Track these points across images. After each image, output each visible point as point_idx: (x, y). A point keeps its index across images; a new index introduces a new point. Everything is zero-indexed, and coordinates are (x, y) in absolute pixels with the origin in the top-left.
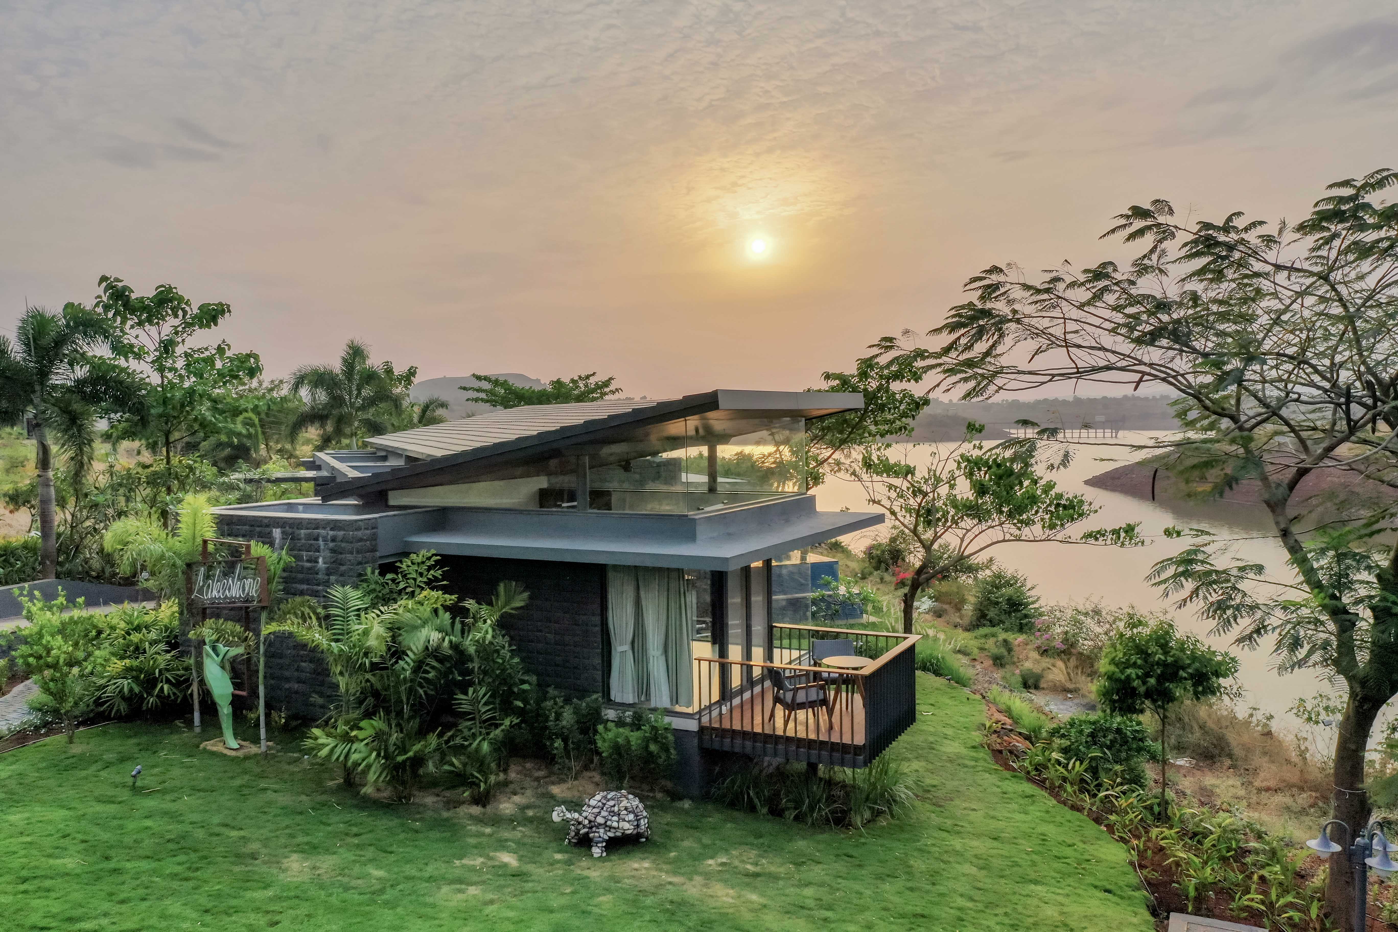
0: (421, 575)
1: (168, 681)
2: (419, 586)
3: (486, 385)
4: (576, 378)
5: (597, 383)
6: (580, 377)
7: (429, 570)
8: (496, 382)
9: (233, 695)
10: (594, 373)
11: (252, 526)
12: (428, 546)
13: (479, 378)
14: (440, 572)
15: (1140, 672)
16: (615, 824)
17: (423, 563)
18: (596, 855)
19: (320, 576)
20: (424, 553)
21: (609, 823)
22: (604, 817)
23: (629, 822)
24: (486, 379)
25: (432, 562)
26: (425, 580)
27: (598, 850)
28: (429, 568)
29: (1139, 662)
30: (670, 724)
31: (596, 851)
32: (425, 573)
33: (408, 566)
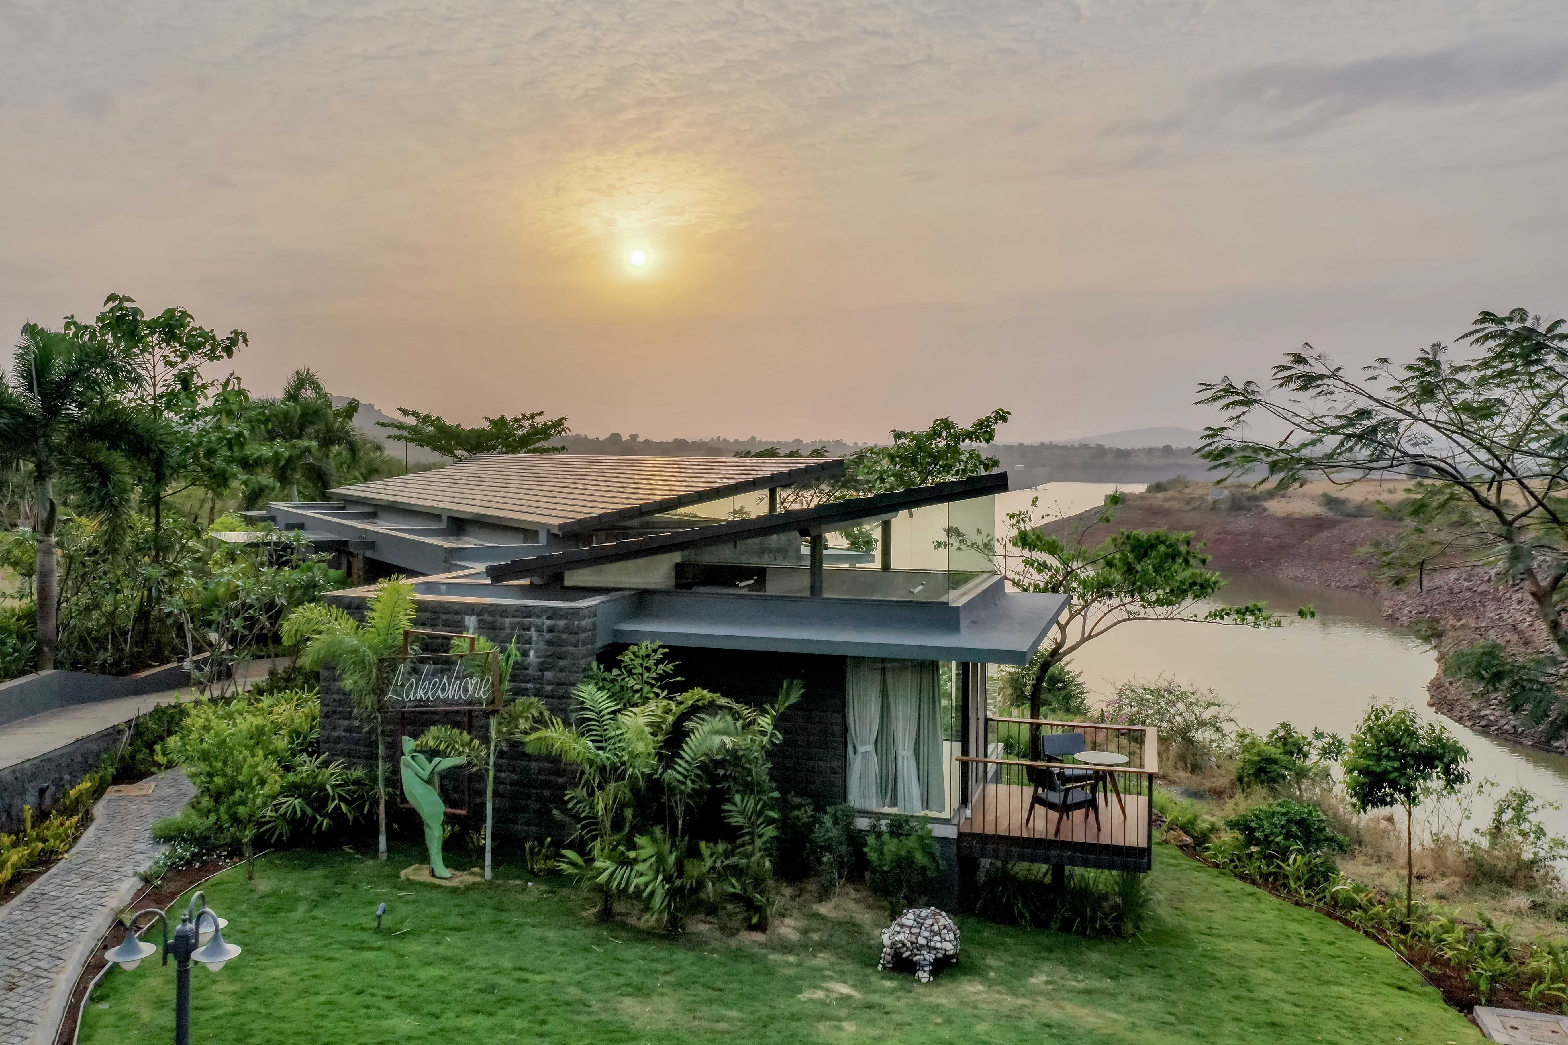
0: (648, 669)
1: (342, 799)
2: (647, 683)
3: (411, 421)
4: (519, 417)
5: (545, 424)
6: (523, 416)
7: (656, 665)
8: (426, 419)
9: (445, 814)
10: (542, 412)
11: (434, 613)
12: (654, 636)
13: (406, 413)
14: (670, 666)
15: (1396, 764)
16: (939, 945)
17: (648, 656)
18: (924, 980)
19: (530, 672)
20: (646, 645)
21: (932, 944)
22: (926, 938)
23: (950, 941)
24: (414, 414)
25: (659, 655)
26: (654, 675)
27: (926, 975)
28: (659, 662)
29: (1392, 754)
30: (931, 831)
31: (924, 976)
32: (654, 668)
33: (632, 660)
